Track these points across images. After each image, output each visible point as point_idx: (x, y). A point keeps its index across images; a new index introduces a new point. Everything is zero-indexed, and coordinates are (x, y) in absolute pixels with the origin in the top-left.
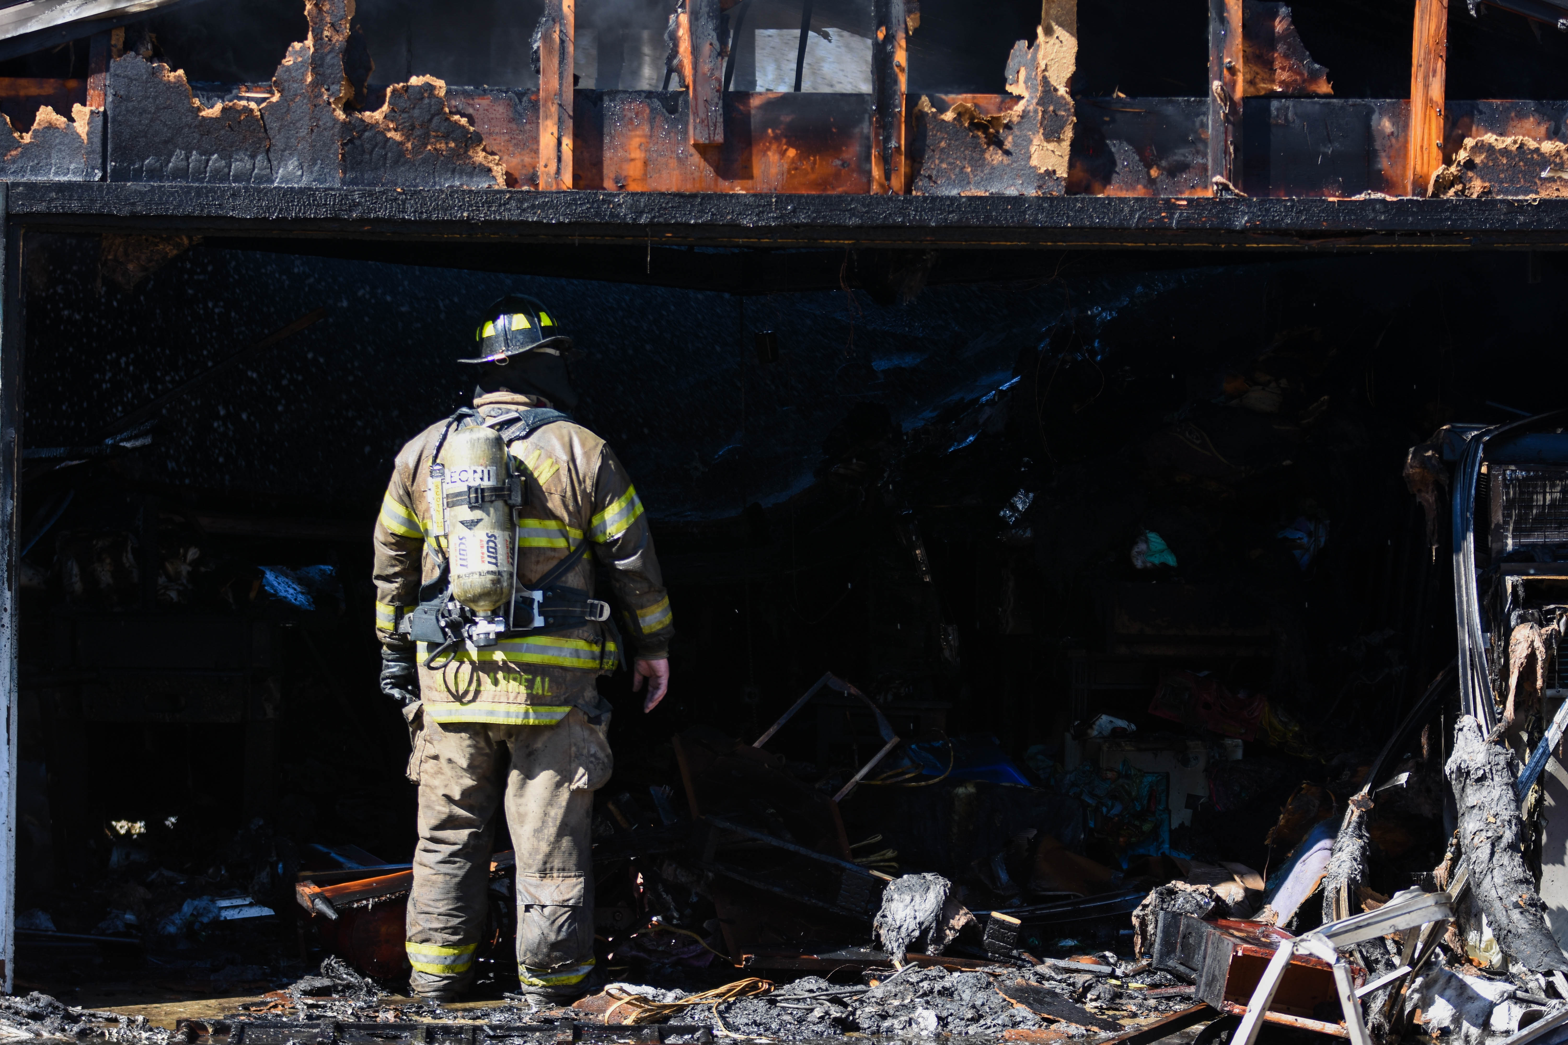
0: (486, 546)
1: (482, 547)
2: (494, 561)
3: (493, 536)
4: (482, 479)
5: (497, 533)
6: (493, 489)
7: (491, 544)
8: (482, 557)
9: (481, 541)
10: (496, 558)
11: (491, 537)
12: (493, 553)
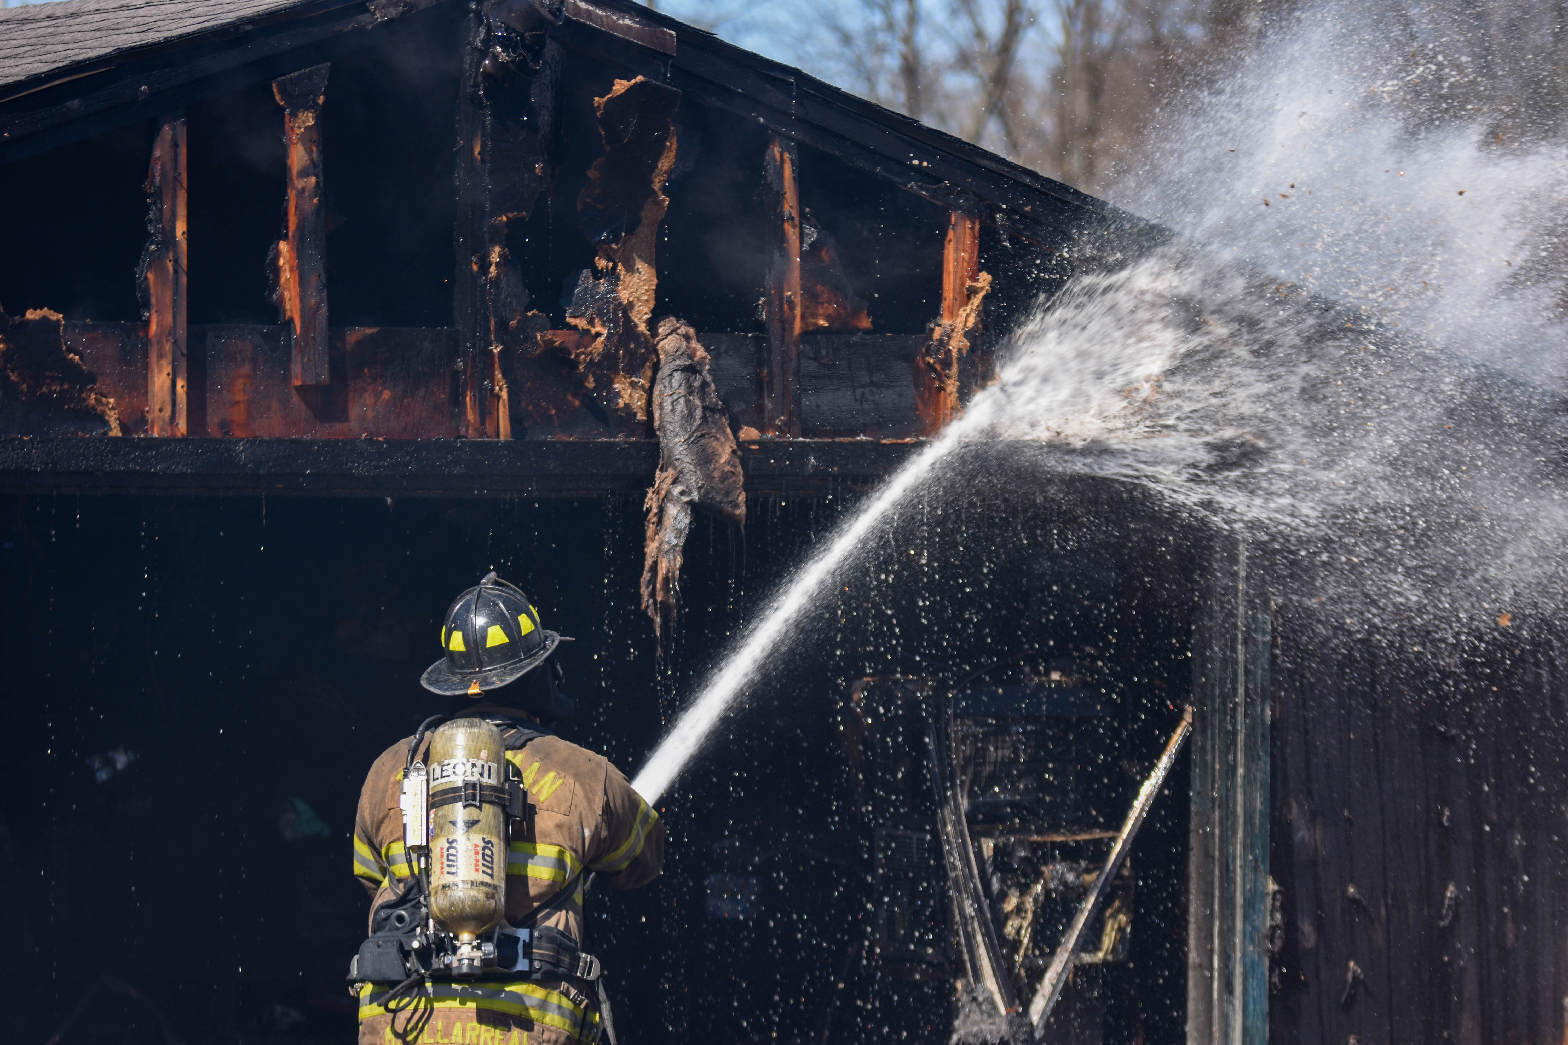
0: (481, 852)
1: (477, 853)
2: (489, 871)
3: (489, 842)
4: (481, 775)
5: (494, 840)
6: (493, 788)
7: (488, 852)
8: (476, 865)
9: (476, 846)
10: (492, 868)
11: (488, 844)
12: (488, 861)
